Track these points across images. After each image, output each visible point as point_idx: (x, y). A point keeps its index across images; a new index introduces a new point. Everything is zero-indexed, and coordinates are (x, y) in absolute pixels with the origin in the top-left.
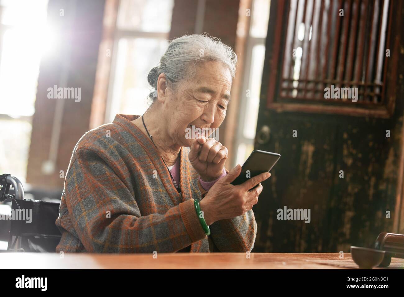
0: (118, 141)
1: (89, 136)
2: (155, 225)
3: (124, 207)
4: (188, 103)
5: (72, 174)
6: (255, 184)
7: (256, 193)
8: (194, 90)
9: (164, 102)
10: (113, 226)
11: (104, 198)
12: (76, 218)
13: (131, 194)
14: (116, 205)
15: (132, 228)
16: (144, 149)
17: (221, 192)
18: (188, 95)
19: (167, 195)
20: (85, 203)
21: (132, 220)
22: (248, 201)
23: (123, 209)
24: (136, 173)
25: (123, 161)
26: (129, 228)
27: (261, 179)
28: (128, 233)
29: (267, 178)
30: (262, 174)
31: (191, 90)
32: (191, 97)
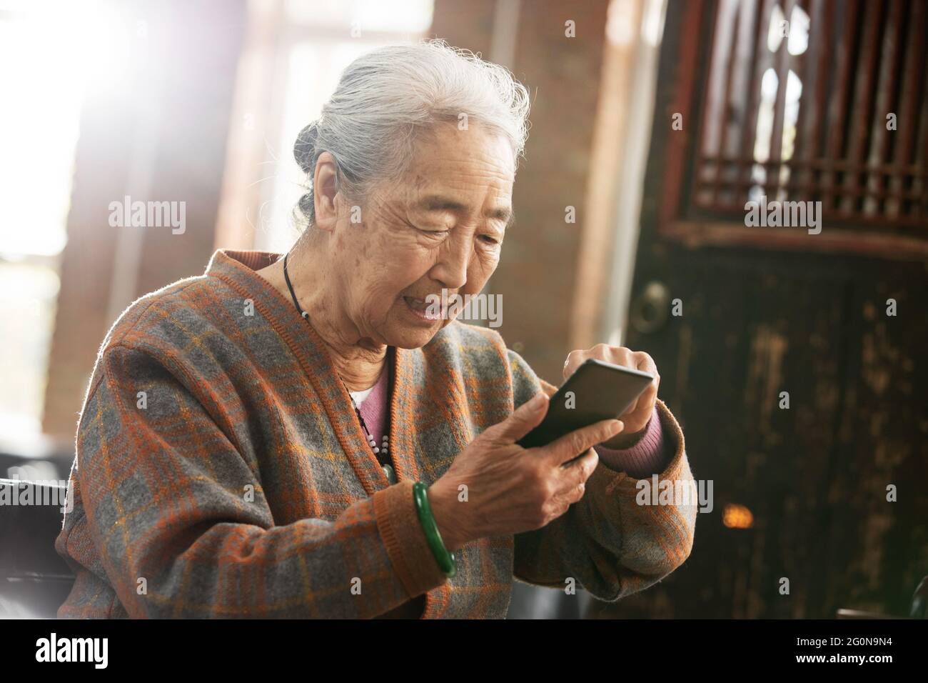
0: (216, 325)
1: (138, 313)
2: (309, 550)
3: (224, 504)
4: (394, 238)
5: (94, 414)
6: (580, 449)
7: (582, 473)
8: (408, 204)
9: (332, 231)
10: (195, 554)
11: (172, 478)
12: (101, 533)
13: (247, 467)
14: (204, 496)
15: (245, 560)
16: (288, 344)
17: (488, 465)
18: (395, 217)
19: (349, 469)
20: (123, 494)
21: (247, 537)
22: (558, 493)
23: (223, 509)
24: (263, 409)
25: (227, 378)
26: (240, 559)
27: (598, 435)
28: (238, 574)
29: (612, 435)
30: (601, 422)
31: (400, 206)
32: (401, 222)
